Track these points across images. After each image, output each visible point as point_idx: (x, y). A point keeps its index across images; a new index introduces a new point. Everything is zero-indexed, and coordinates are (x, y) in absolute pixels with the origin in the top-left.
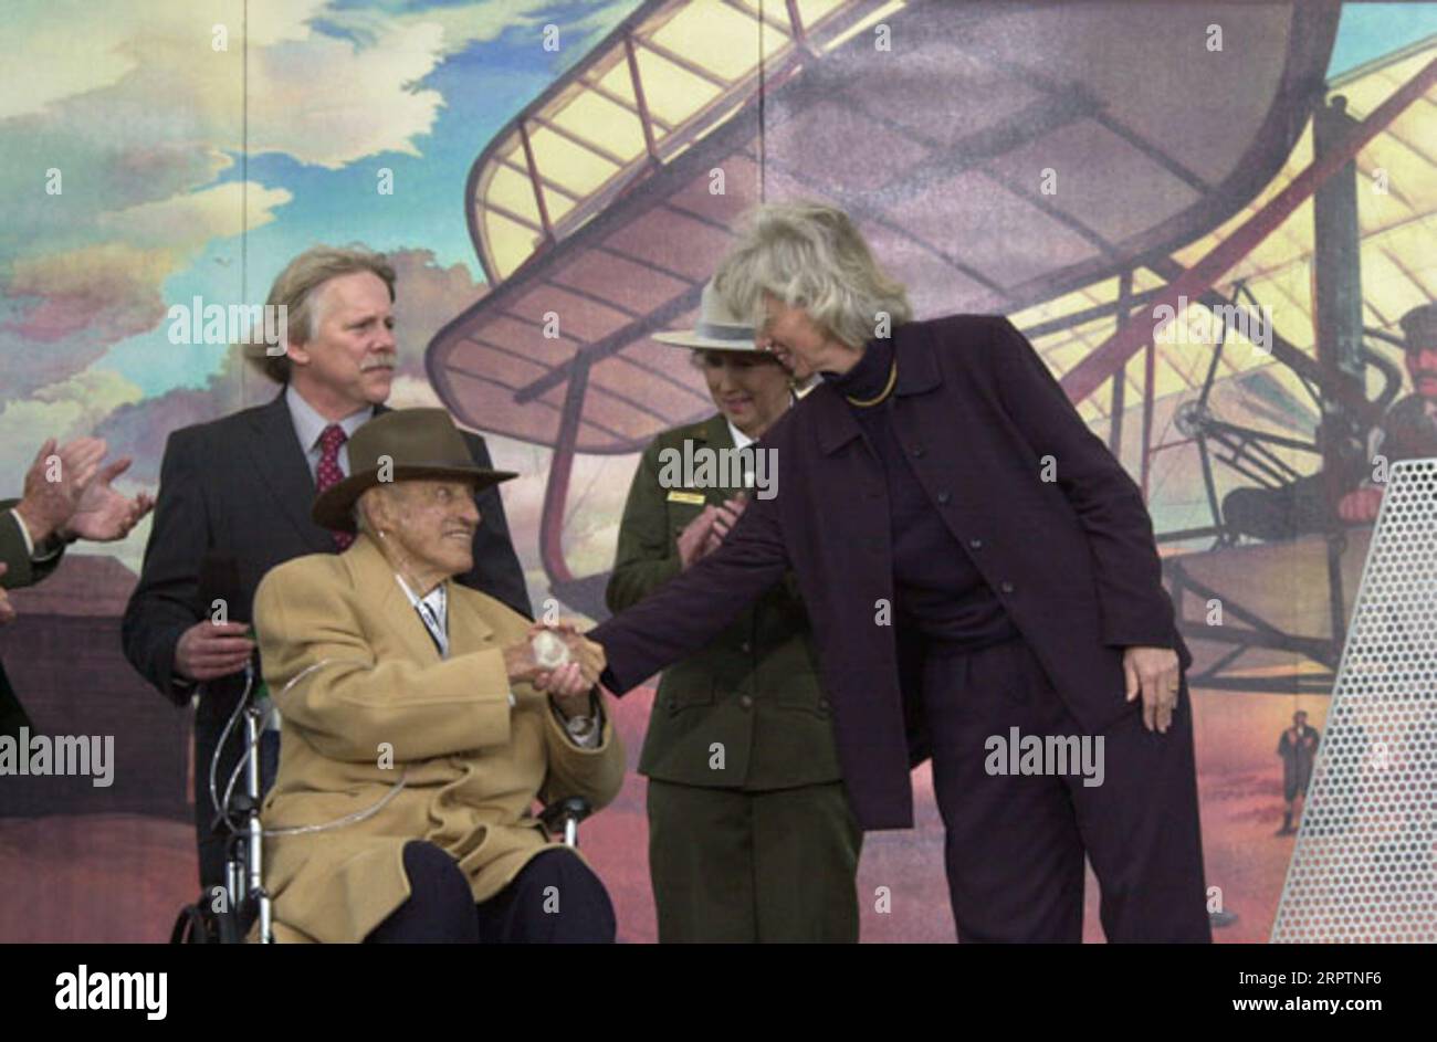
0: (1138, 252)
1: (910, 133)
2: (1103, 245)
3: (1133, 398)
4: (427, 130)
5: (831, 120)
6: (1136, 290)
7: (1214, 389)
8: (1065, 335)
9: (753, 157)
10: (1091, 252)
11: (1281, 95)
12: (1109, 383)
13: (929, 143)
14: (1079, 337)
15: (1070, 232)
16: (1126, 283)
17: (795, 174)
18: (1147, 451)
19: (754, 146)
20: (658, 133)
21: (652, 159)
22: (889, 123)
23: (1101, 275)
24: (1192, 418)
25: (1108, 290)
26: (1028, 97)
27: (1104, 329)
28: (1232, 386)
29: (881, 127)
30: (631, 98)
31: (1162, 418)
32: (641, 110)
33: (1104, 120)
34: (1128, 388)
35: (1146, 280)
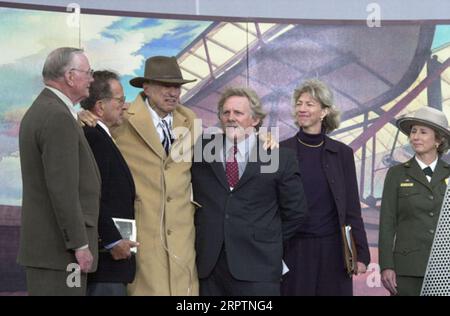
0: (370, 106)
1: (296, 68)
2: (359, 104)
3: (369, 154)
4: (139, 68)
5: (269, 64)
6: (369, 118)
7: (395, 151)
8: (346, 133)
9: (244, 76)
10: (354, 106)
11: (416, 55)
12: (361, 149)
13: (302, 71)
14: (351, 134)
15: (347, 100)
16: (366, 117)
17: (259, 82)
18: (373, 171)
19: (245, 72)
20: (214, 68)
21: (212, 77)
22: (289, 65)
23: (358, 114)
24: (388, 160)
25: (360, 119)
26: (334, 56)
27: (359, 131)
28: (401, 150)
29: (286, 66)
30: (205, 57)
31: (378, 160)
32: (208, 61)
33: (359, 63)
34: (367, 150)
35: (373, 115)
